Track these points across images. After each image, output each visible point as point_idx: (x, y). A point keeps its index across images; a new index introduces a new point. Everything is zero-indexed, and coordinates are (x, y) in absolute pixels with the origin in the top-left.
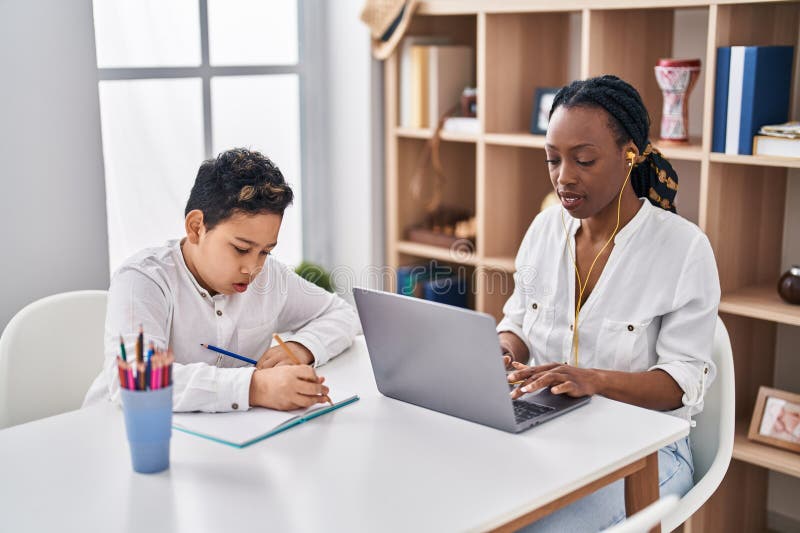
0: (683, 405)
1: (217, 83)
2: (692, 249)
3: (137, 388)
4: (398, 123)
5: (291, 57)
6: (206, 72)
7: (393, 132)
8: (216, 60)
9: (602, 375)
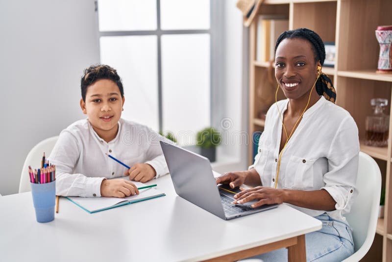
0: (335, 209)
1: (164, 38)
2: (342, 123)
3: (35, 182)
4: (256, 59)
5: (206, 25)
6: (159, 33)
7: (253, 63)
8: (164, 27)
9: (286, 193)
